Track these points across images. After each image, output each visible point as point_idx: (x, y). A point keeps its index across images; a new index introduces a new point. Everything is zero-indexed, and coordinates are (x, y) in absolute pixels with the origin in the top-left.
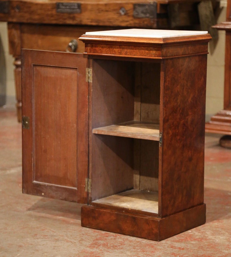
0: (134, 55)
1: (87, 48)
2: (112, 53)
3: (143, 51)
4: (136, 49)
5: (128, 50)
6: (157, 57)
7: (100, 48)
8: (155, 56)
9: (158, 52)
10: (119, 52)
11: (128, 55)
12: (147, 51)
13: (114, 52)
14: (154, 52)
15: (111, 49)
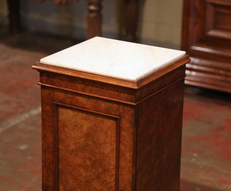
0: (101, 95)
1: (42, 78)
2: (73, 88)
3: (112, 92)
4: (103, 89)
5: (93, 88)
6: (130, 101)
7: (59, 80)
8: (127, 101)
9: (131, 96)
10: (82, 89)
11: (93, 93)
12: (116, 93)
13: (75, 88)
14: (126, 95)
15: (72, 84)
